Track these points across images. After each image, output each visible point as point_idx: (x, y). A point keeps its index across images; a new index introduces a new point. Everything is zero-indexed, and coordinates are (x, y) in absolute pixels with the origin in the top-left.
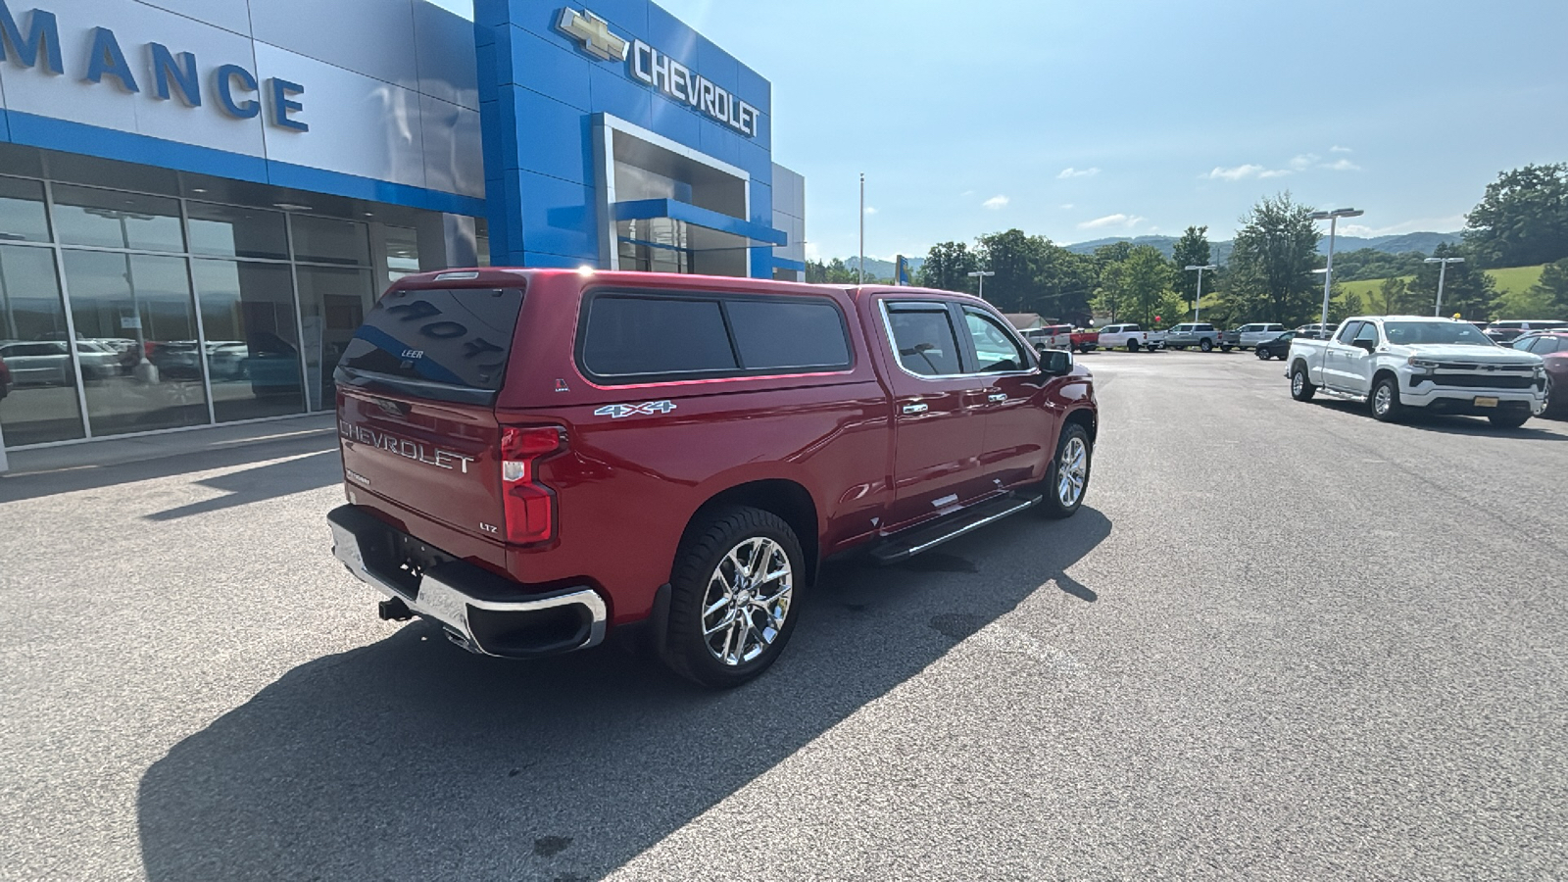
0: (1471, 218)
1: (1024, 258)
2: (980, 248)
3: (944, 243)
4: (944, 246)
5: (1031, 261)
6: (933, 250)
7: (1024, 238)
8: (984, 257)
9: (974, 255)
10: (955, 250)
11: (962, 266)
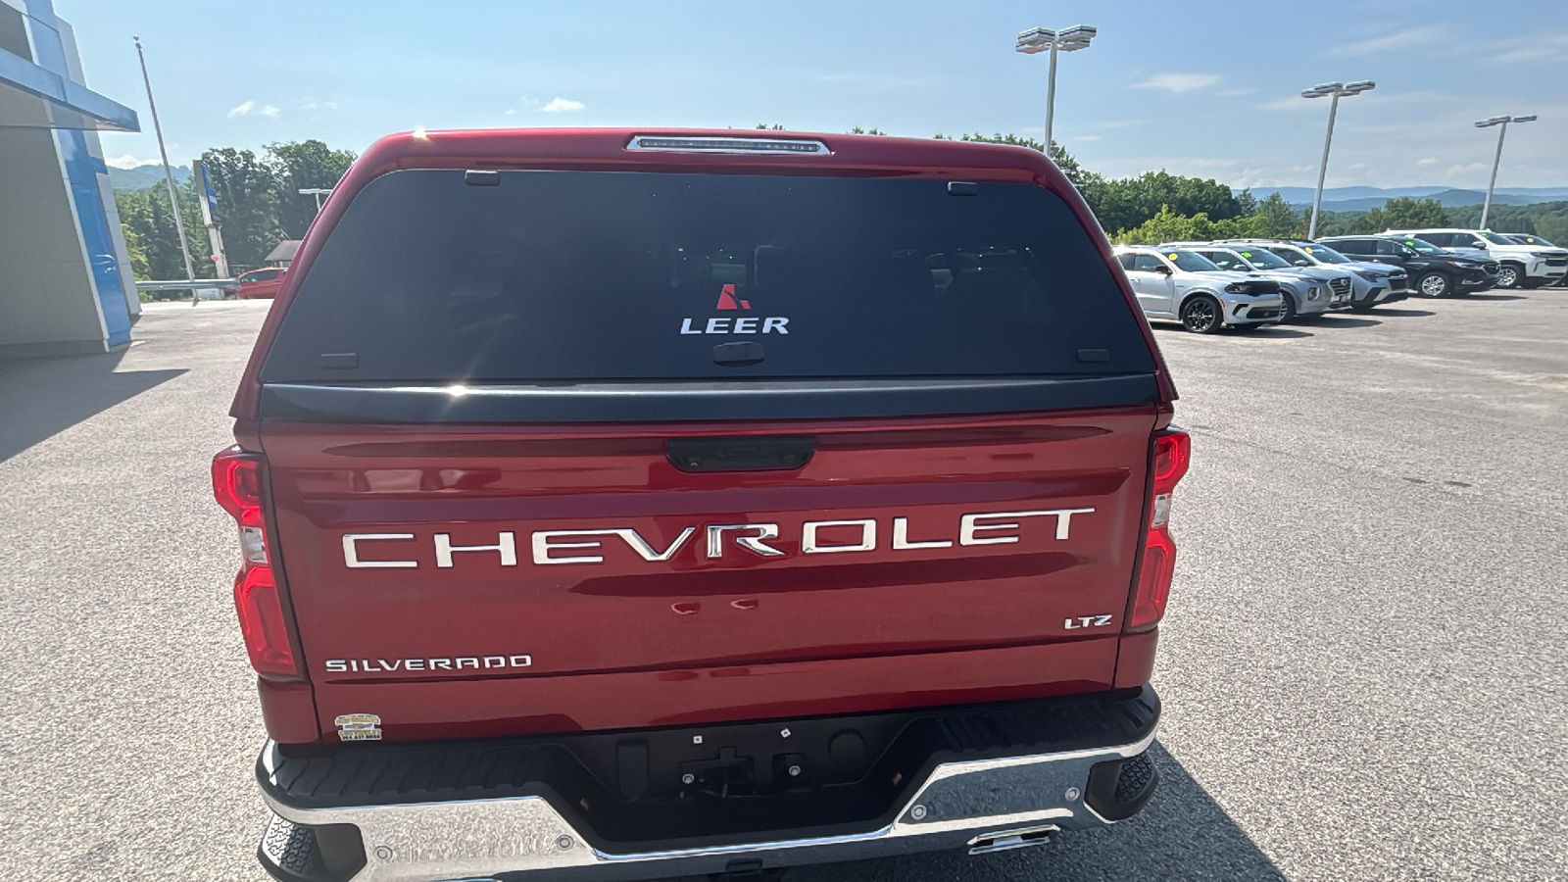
1: (332, 173)
2: (273, 159)
3: (221, 149)
4: (222, 153)
7: (328, 152)
8: (282, 171)
9: (267, 168)
10: (238, 159)
11: (254, 181)
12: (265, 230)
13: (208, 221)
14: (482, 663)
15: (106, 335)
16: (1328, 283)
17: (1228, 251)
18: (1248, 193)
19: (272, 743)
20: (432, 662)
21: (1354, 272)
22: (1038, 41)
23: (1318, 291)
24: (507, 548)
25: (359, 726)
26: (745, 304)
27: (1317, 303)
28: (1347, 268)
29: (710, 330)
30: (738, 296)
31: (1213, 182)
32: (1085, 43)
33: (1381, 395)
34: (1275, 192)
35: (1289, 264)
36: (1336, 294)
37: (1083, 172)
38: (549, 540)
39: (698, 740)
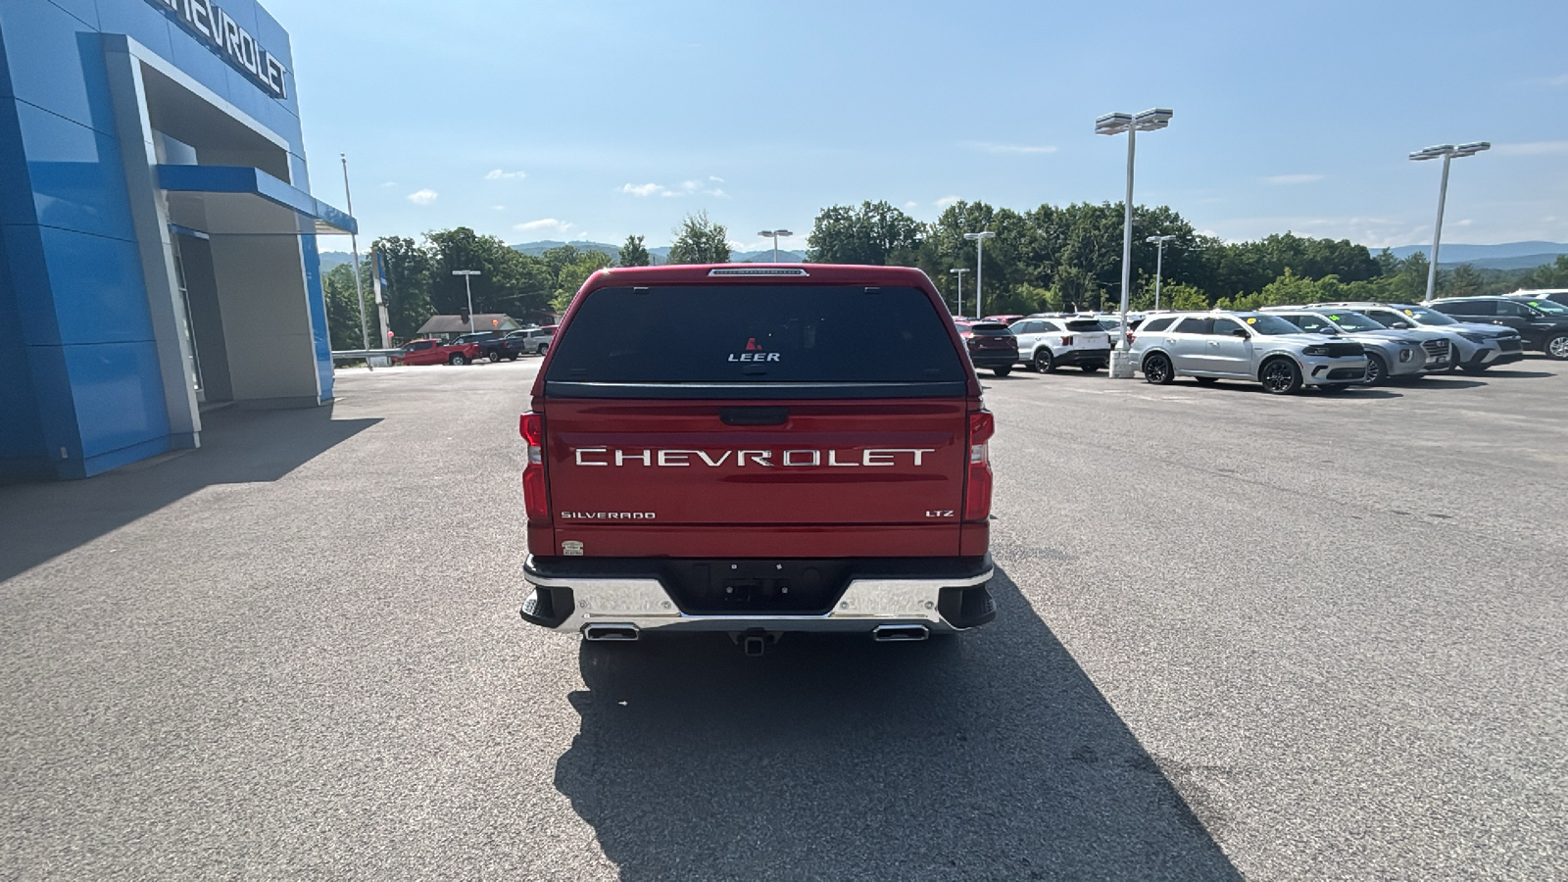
0: (810, 241)
1: (478, 256)
2: (429, 245)
3: (388, 237)
4: (389, 241)
5: (486, 260)
6: (376, 244)
7: (474, 237)
8: (435, 254)
9: (424, 253)
10: (401, 246)
11: (412, 264)
12: (419, 306)
13: (379, 300)
14: (632, 516)
15: (320, 393)
16: (1421, 344)
17: (1316, 315)
18: (1389, 252)
19: (531, 556)
20: (610, 514)
21: (1459, 333)
22: (1117, 123)
23: (1411, 352)
24: (647, 457)
25: (573, 548)
26: (760, 347)
27: (1409, 364)
28: (1451, 330)
29: (742, 359)
30: (756, 344)
31: (1347, 243)
32: (1164, 123)
33: (1429, 449)
34: (1417, 251)
35: (1383, 326)
36: (1432, 356)
37: (1199, 236)
38: (666, 454)
39: (734, 567)
